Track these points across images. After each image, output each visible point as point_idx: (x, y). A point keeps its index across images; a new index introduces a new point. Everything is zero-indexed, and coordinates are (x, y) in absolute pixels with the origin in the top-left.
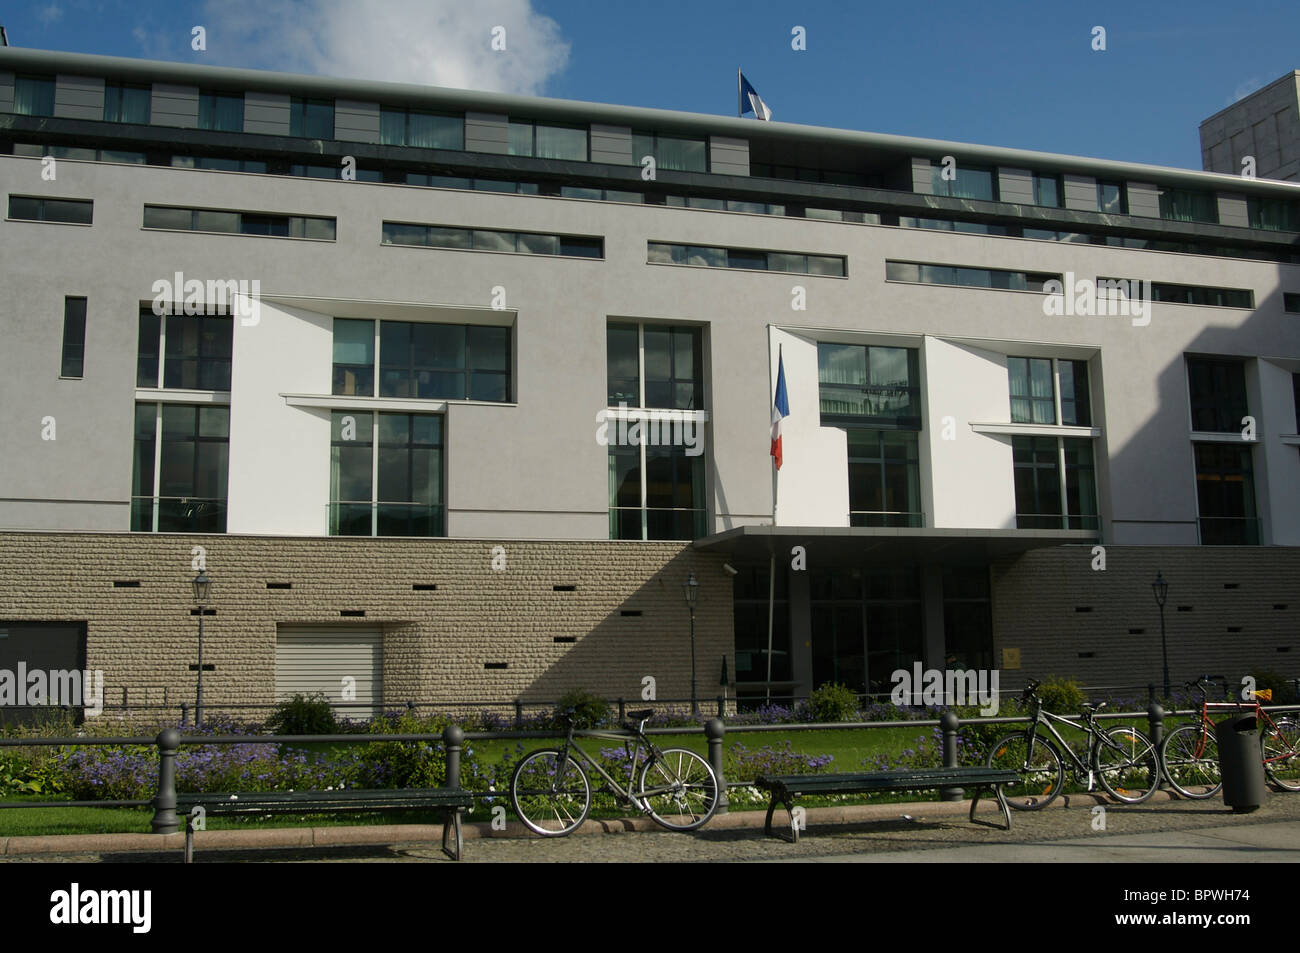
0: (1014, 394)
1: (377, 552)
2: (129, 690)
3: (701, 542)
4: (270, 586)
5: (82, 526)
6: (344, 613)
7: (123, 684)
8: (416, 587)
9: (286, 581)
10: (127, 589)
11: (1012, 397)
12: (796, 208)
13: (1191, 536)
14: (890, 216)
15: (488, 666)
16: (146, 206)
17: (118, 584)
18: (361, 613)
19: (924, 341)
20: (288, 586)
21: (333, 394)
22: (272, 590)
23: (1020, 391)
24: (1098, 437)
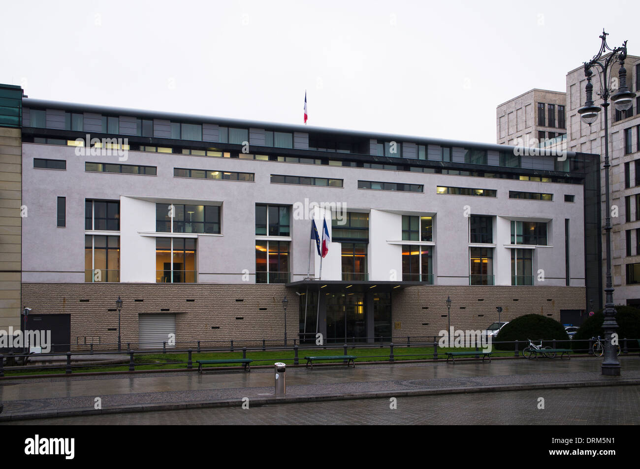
0: (404, 229)
1: (174, 289)
2: (87, 338)
3: (288, 284)
4: (136, 301)
5: (68, 281)
6: (162, 310)
7: (85, 336)
8: (188, 301)
9: (141, 299)
10: (85, 303)
11: (403, 231)
12: (325, 161)
13: (466, 282)
14: (360, 164)
15: (213, 328)
16: (86, 162)
17: (81, 301)
18: (168, 310)
19: (370, 211)
20: (142, 301)
21: (157, 231)
22: (137, 302)
23: (407, 229)
24: (434, 246)
